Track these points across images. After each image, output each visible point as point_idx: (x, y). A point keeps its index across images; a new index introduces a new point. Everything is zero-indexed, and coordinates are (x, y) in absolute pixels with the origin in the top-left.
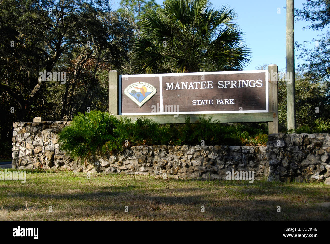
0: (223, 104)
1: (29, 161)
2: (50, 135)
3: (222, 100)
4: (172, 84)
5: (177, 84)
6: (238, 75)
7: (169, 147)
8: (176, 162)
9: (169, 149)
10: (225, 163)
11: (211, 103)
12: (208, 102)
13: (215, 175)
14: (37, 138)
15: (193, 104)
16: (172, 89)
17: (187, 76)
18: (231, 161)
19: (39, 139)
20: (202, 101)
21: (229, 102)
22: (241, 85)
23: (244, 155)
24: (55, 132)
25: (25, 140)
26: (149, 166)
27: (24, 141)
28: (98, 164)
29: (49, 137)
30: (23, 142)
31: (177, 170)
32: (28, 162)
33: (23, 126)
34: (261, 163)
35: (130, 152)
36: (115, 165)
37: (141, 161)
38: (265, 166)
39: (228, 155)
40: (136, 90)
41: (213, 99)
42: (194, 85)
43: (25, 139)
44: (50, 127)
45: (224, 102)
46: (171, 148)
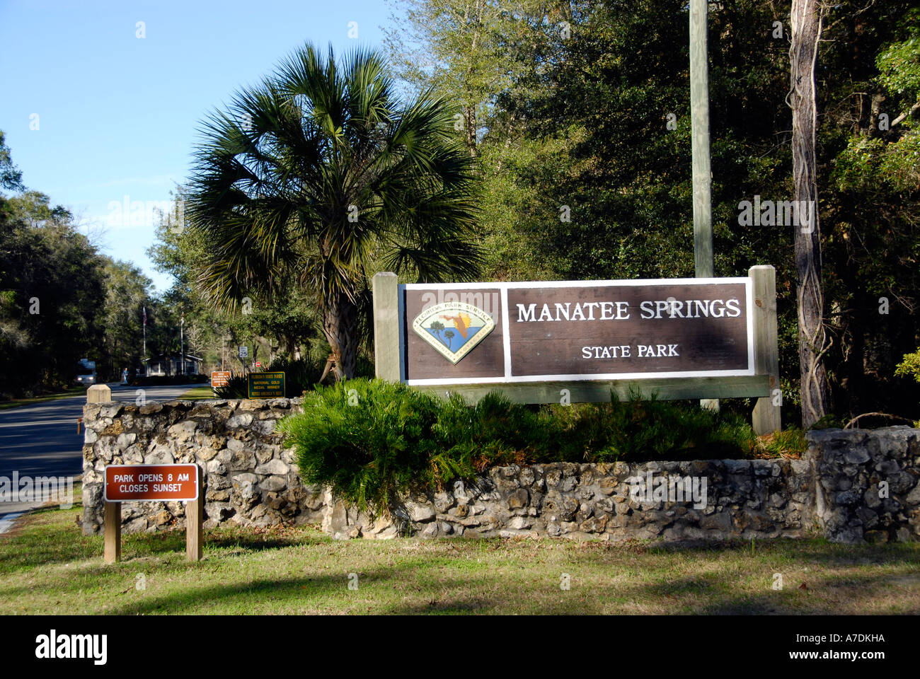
0: (653, 355)
1: (135, 510)
2: (193, 437)
3: (650, 347)
4: (532, 307)
5: (546, 307)
6: (686, 289)
7: (582, 468)
8: (601, 502)
9: (584, 472)
10: (718, 500)
11: (626, 354)
12: (619, 352)
13: (695, 530)
14: (155, 447)
15: (584, 357)
16: (533, 319)
17: (566, 288)
18: (731, 495)
19: (162, 449)
20: (606, 349)
21: (667, 351)
22: (693, 313)
23: (758, 481)
24: (207, 431)
25: (120, 454)
26: (535, 514)
27: (118, 456)
28: (402, 514)
29: (189, 445)
30: (116, 458)
31: (604, 522)
32: (133, 512)
33: (115, 417)
34: (795, 497)
35: (486, 483)
36: (449, 517)
37: (518, 504)
38: (804, 503)
39: (724, 482)
40: (442, 321)
41: (630, 344)
42: (586, 311)
43: (120, 451)
44: (188, 417)
45: (656, 352)
46: (589, 469)
